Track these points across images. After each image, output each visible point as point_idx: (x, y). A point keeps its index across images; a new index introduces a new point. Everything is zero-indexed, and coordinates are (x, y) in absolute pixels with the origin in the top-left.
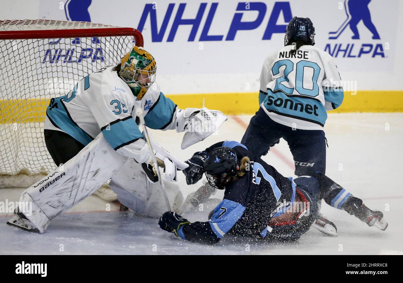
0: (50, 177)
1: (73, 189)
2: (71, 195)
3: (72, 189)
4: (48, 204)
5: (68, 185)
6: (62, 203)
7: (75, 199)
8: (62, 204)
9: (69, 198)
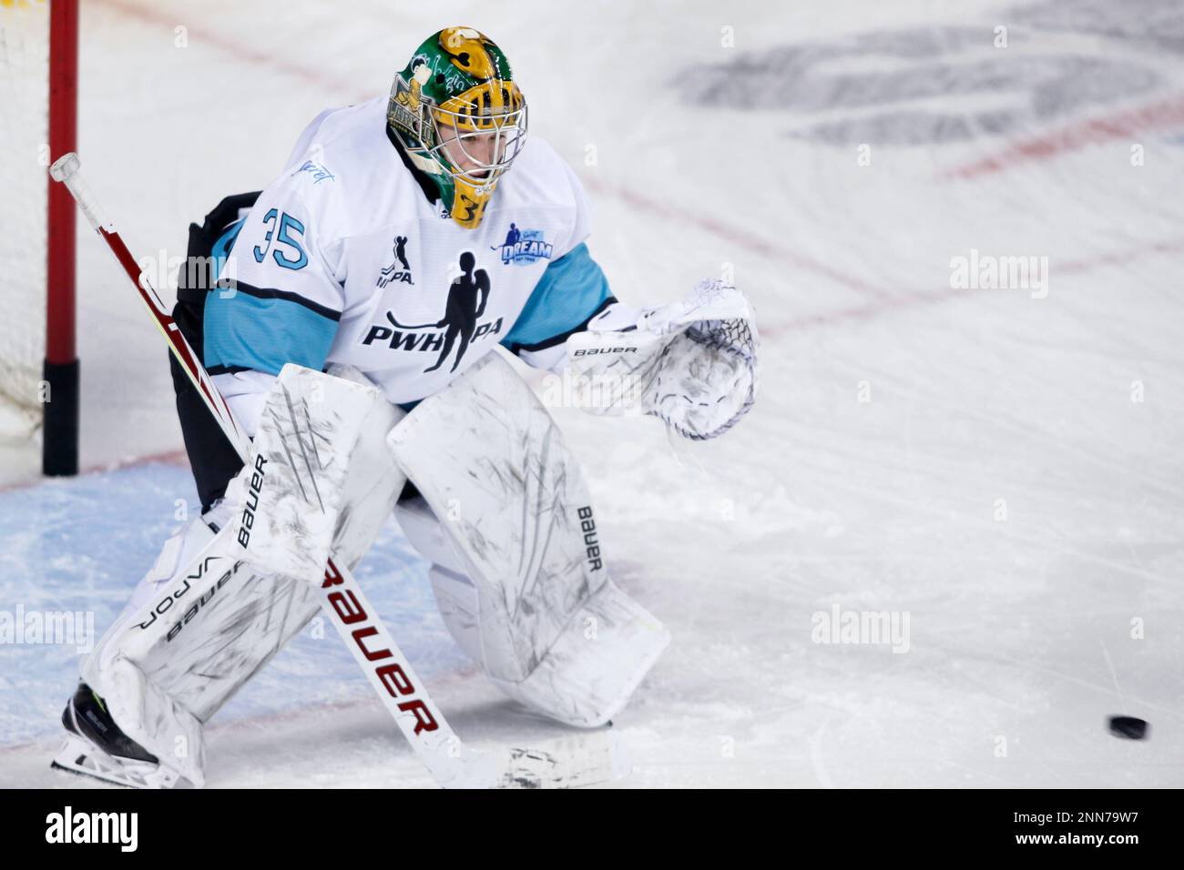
0: (190, 582)
1: (276, 600)
2: (268, 620)
3: (272, 600)
4: (194, 674)
5: (257, 592)
6: (239, 656)
7: (282, 630)
8: (241, 658)
9: (264, 633)
